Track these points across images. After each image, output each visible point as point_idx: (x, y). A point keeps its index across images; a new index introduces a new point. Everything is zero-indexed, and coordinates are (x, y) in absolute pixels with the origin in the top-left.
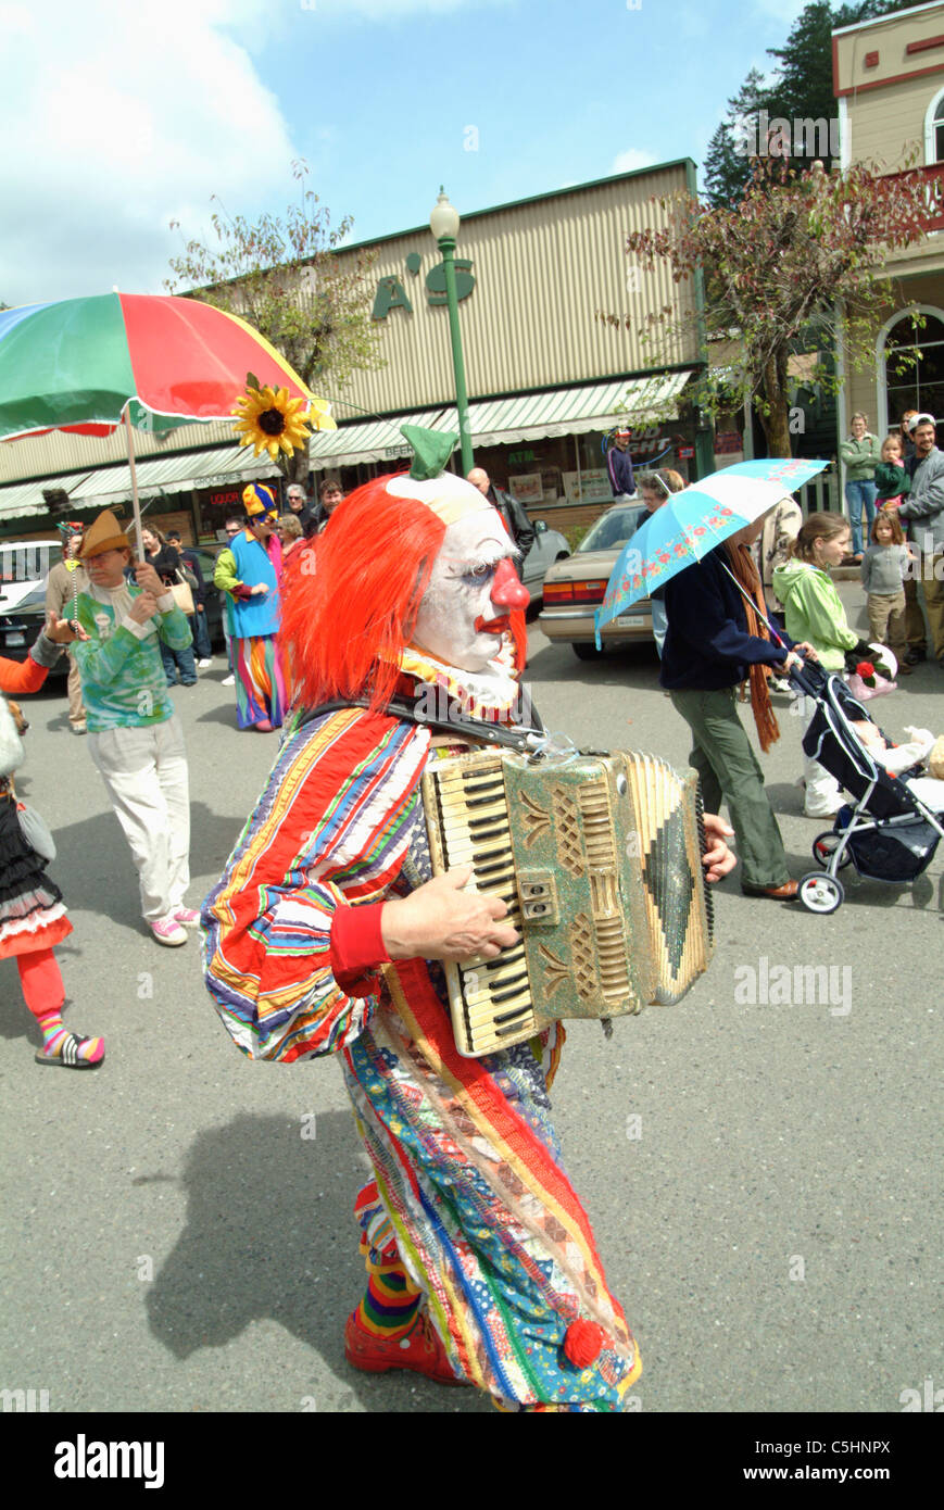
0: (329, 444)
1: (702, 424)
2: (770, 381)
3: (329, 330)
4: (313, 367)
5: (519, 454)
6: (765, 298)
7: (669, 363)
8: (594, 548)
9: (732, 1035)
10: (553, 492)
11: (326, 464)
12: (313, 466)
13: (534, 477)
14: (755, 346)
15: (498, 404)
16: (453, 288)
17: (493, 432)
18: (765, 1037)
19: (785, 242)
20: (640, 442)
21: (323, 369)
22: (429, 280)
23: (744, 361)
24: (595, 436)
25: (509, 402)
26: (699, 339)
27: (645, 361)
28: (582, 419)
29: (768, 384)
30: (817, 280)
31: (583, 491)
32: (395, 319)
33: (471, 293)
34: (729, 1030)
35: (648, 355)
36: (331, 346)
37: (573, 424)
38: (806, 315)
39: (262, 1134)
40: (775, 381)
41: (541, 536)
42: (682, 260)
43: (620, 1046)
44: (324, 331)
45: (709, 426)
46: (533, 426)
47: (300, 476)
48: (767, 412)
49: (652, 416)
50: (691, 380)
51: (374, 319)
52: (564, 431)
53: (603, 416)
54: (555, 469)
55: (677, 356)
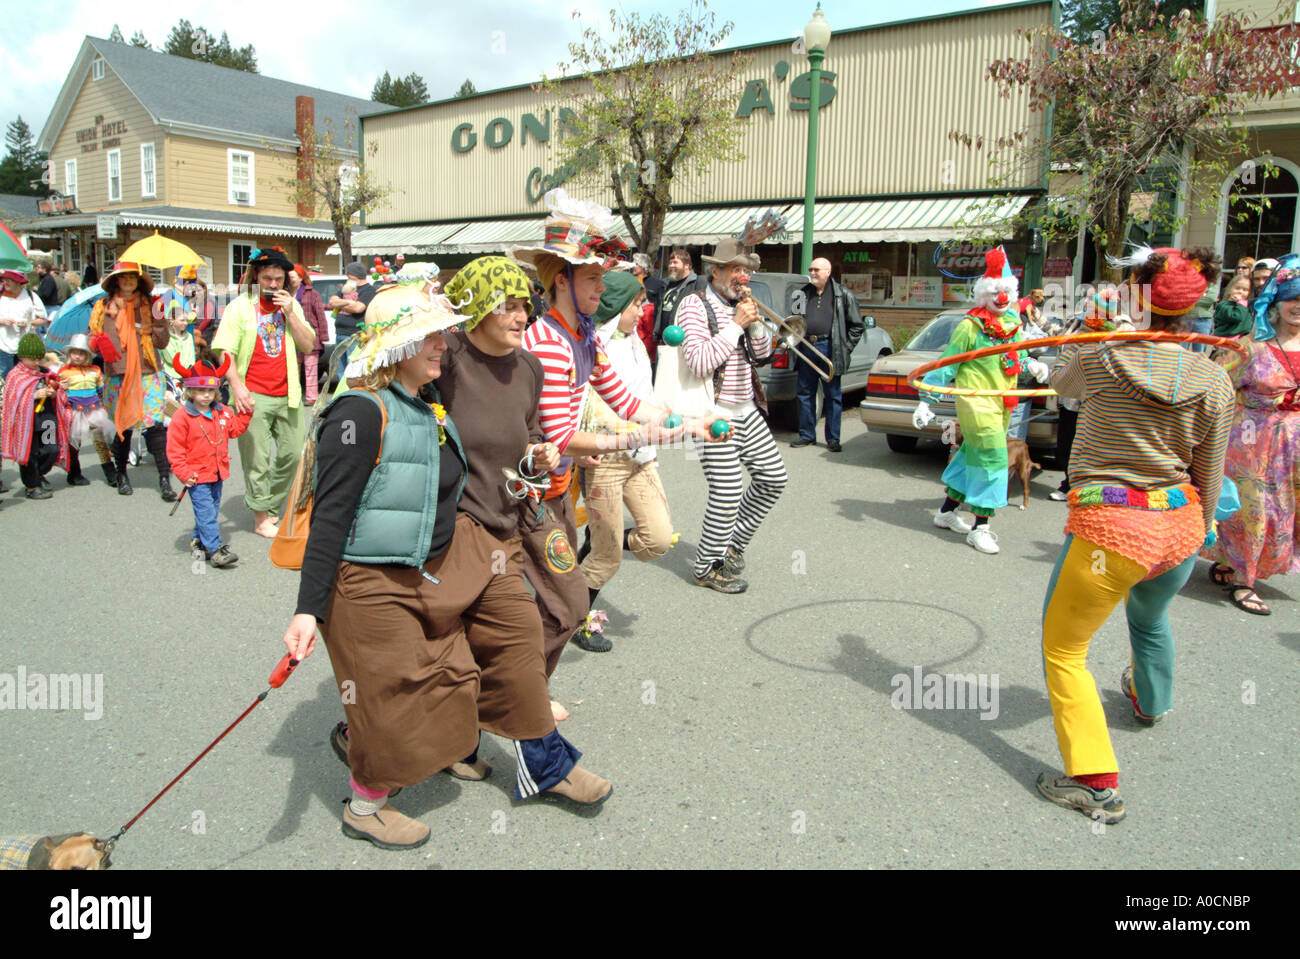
0: (680, 224)
1: (1034, 246)
2: (1111, 214)
3: (697, 121)
4: (678, 152)
5: (854, 254)
6: (1117, 133)
7: (1010, 186)
8: (920, 348)
9: (1025, 841)
10: (881, 293)
11: (676, 241)
12: (664, 242)
13: (866, 277)
14: (1101, 178)
15: (841, 205)
16: (813, 96)
17: (834, 230)
18: (1060, 850)
19: (1145, 82)
20: (971, 257)
21: (687, 155)
22: (793, 86)
23: (1087, 191)
24: (929, 245)
25: (852, 205)
26: (1044, 167)
27: (988, 181)
28: (920, 229)
29: (1108, 216)
30: (1173, 121)
31: (910, 295)
32: (757, 118)
33: (831, 102)
34: (1023, 835)
35: (991, 176)
36: (696, 136)
37: (912, 232)
38: (1157, 153)
39: (552, 846)
40: (1116, 214)
41: (868, 331)
42: (1040, 90)
43: (909, 830)
44: (692, 122)
45: (1040, 248)
46: (872, 230)
47: (651, 249)
48: (1105, 242)
49: (989, 233)
50: (1031, 203)
51: (738, 116)
52: (901, 237)
53: (940, 227)
54: (886, 272)
55: (1020, 180)
